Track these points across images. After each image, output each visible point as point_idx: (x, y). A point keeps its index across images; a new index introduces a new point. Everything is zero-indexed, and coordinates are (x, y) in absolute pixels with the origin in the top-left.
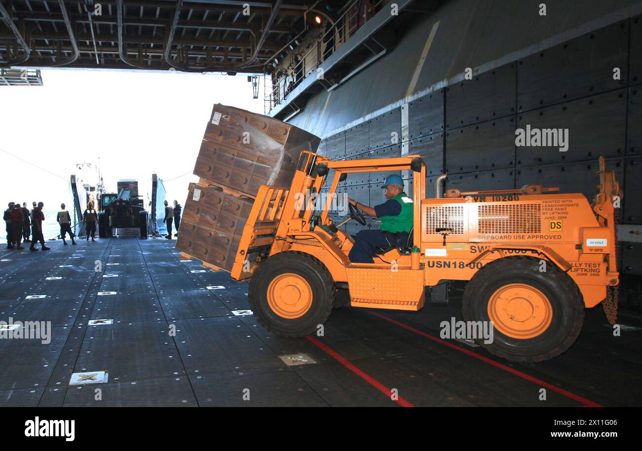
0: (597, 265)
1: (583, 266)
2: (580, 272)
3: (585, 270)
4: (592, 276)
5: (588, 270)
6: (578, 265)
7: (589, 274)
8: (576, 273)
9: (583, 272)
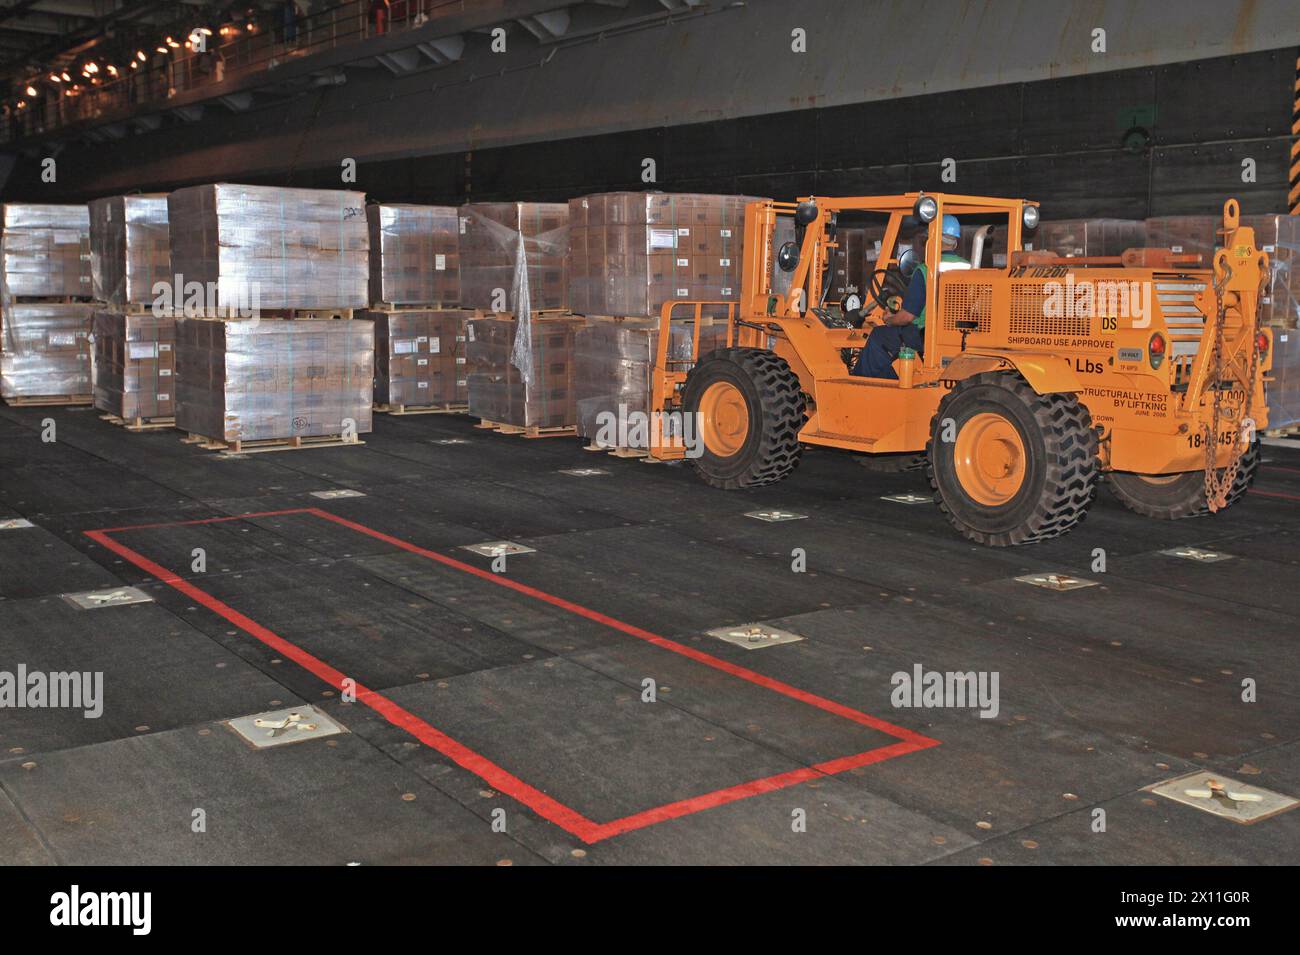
0: (1163, 398)
1: (1145, 399)
2: (1139, 408)
3: (1147, 406)
4: (1156, 418)
5: (1151, 406)
6: (1138, 396)
7: (1151, 412)
8: (1134, 410)
9: (1144, 409)
